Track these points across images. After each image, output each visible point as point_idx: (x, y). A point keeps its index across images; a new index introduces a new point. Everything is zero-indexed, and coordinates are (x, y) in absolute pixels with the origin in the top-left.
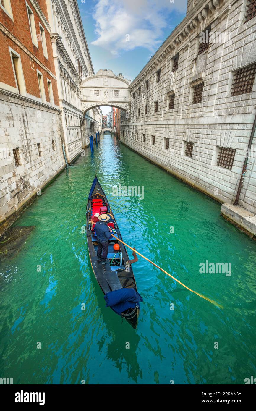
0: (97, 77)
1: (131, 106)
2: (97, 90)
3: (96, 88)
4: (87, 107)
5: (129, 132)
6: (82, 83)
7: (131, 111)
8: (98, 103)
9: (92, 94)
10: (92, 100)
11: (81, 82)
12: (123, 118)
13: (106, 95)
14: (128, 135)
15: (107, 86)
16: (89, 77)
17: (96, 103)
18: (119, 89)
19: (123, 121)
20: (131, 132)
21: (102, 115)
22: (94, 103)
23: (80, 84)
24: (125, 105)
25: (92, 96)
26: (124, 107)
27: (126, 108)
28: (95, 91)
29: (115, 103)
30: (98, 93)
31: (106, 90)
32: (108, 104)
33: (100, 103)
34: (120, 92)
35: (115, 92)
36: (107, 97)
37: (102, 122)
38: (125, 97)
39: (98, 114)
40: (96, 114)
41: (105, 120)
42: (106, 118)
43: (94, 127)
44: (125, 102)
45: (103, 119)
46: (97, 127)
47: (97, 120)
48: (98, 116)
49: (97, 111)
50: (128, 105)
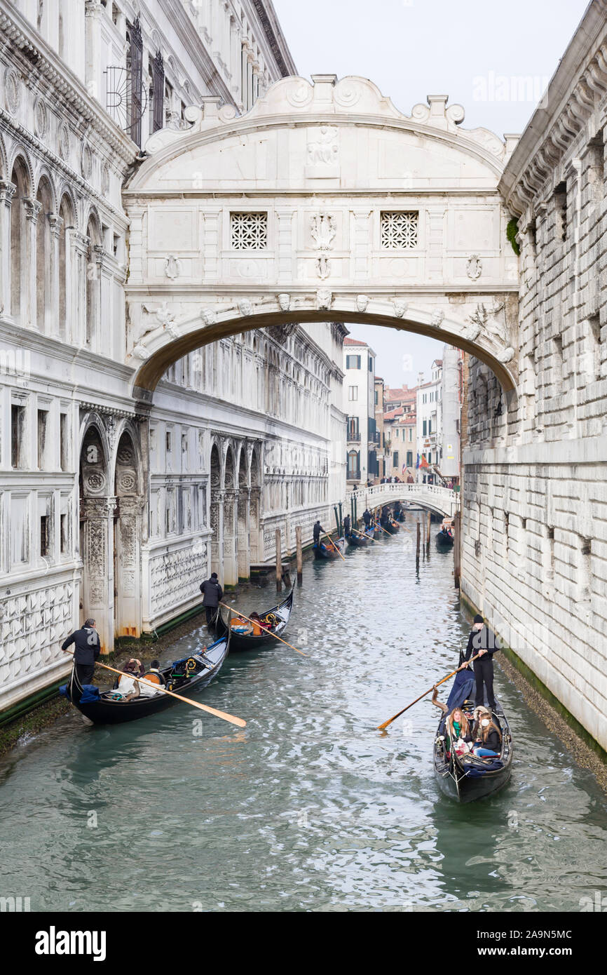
0: (259, 129)
1: (521, 316)
2: (254, 214)
3: (244, 200)
4: (168, 332)
5: (507, 517)
6: (141, 168)
7: (521, 355)
8: (257, 300)
9: (212, 238)
10: (211, 279)
11: (136, 165)
12: (480, 407)
13: (323, 240)
14: (504, 538)
15: (332, 186)
16: (195, 129)
17: (237, 301)
18: (423, 200)
19: (479, 426)
20: (517, 521)
21: (378, 381)
22: (226, 303)
23: (127, 177)
24: (470, 306)
25: (211, 252)
26: (466, 324)
27: (484, 333)
28: (236, 221)
29: (386, 299)
30: (260, 235)
31: (318, 213)
32: (335, 303)
33: (268, 298)
34: (433, 218)
35: (391, 221)
36: (323, 260)
37: (369, 439)
38: (470, 255)
39: (320, 379)
40: (296, 376)
41: (400, 420)
42: (409, 409)
43: (265, 472)
44: (468, 287)
45: (380, 414)
46: (295, 474)
47: (302, 421)
48: (319, 396)
49: (309, 353)
50: (497, 312)
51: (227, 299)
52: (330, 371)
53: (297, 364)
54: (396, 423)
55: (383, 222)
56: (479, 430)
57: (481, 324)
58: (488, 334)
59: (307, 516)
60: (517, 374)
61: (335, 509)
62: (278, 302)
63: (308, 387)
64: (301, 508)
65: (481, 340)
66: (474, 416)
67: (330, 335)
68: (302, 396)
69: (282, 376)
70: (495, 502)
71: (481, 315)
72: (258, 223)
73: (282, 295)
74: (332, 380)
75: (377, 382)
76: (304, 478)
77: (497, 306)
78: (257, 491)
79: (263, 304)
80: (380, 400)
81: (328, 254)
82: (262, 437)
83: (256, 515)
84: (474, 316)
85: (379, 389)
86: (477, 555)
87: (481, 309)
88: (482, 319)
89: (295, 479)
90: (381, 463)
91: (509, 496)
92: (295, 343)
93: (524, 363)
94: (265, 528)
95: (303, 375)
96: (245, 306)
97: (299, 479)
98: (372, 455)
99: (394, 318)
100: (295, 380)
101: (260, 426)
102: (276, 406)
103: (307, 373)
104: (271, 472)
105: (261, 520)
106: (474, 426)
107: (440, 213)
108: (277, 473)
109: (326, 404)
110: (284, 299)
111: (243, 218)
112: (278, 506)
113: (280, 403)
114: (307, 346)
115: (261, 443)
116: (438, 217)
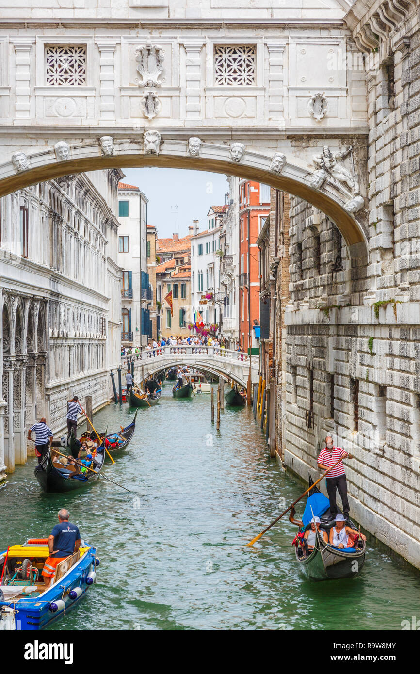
1: (371, 164)
5: (355, 384)
7: (373, 204)
10: (23, 119)
12: (309, 261)
13: (150, 76)
14: (350, 407)
15: (160, 16)
18: (261, 32)
19: (307, 282)
20: (372, 389)
21: (150, 231)
25: (23, 88)
26: (311, 170)
27: (330, 180)
28: (51, 54)
29: (221, 142)
30: (78, 70)
31: (145, 46)
32: (164, 147)
33: (88, 141)
34: (272, 52)
35: (225, 56)
36: (150, 99)
37: (142, 296)
38: (313, 94)
39: (98, 227)
40: (77, 226)
41: (172, 274)
42: (182, 261)
43: (51, 336)
44: (314, 129)
45: (153, 268)
46: (77, 337)
47: (82, 276)
48: (98, 248)
49: (88, 200)
50: (344, 157)
51: (42, 142)
52: (107, 220)
53: (78, 211)
54: (168, 278)
55: (217, 56)
56: (307, 286)
57: (327, 170)
58: (335, 180)
59: (87, 384)
60: (366, 225)
61: (112, 375)
62: (100, 145)
63: (87, 238)
64: (82, 375)
65: (327, 188)
66: (298, 270)
67: (106, 179)
68: (82, 248)
69: (64, 226)
70: (336, 367)
71: (326, 160)
72: (76, 56)
73: (105, 138)
74: (108, 230)
75: (148, 231)
76: (84, 342)
77: (344, 151)
78: (43, 356)
79: (83, 147)
80: (153, 252)
81: (155, 92)
82: (48, 296)
83: (41, 385)
84: (320, 161)
85: (151, 239)
86: (309, 426)
87: (327, 153)
88: (328, 165)
89: (76, 342)
90: (154, 323)
91: (359, 361)
92: (76, 188)
93: (376, 213)
94: (52, 398)
95: (82, 224)
96: (63, 150)
97: (80, 342)
98: (145, 314)
99: (229, 163)
100: (76, 230)
101: (45, 283)
102: (58, 260)
103: (87, 221)
104: (56, 335)
105: (47, 389)
106: (300, 282)
107: (280, 47)
108: (61, 336)
109: (103, 257)
110: (107, 141)
111: (59, 51)
112: (61, 373)
113: (62, 256)
114: (87, 192)
115: (46, 302)
116: (278, 52)
